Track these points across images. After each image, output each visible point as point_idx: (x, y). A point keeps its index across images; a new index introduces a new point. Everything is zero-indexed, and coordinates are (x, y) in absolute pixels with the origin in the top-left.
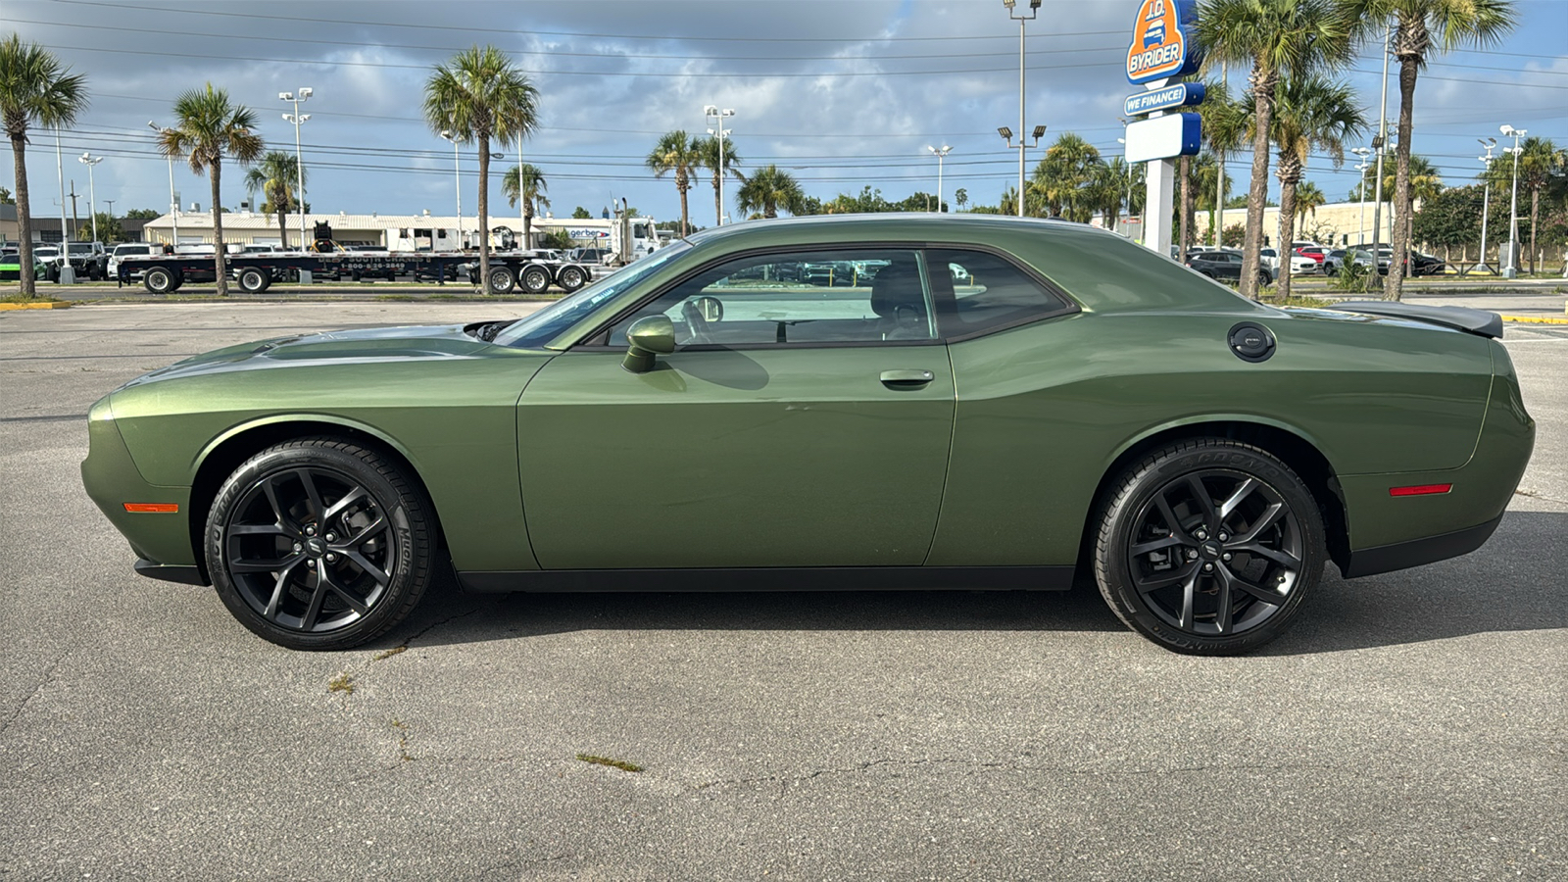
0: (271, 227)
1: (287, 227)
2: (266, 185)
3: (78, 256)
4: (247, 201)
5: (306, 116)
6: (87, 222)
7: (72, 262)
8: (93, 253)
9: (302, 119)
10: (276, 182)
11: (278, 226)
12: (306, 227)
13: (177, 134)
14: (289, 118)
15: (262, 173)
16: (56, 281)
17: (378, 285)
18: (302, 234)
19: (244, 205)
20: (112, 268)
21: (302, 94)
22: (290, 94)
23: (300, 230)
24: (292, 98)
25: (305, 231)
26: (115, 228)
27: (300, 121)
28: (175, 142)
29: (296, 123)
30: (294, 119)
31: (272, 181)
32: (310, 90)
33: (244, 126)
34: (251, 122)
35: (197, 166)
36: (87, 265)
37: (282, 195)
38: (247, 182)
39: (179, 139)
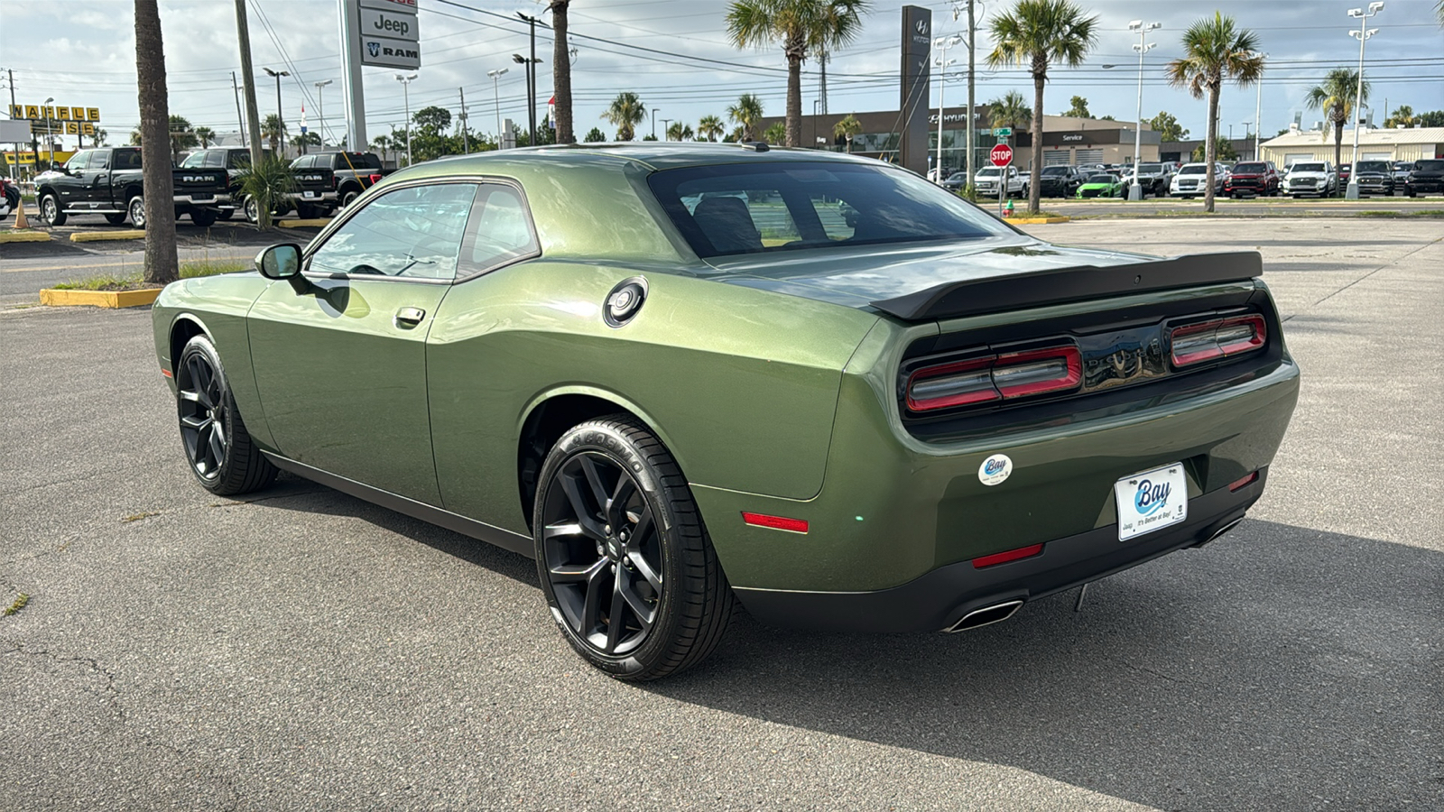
0: (1326, 143)
1: (1343, 142)
2: (1326, 101)
3: (1148, 176)
4: (1365, 118)
5: (1373, 31)
6: (1201, 144)
7: (1140, 181)
8: (1162, 173)
9: (1368, 34)
10: (1336, 100)
11: (1334, 142)
12: (1359, 143)
13: (1183, 62)
14: (1355, 34)
15: (1324, 91)
16: (1126, 198)
17: (1428, 200)
18: (1355, 149)
19: (1362, 122)
20: (1175, 187)
21: (1372, 9)
22: (1359, 10)
23: (1352, 146)
24: (1361, 14)
25: (1357, 147)
26: (1224, 149)
27: (1365, 36)
28: (1181, 69)
29: (1362, 39)
30: (1360, 34)
31: (1332, 98)
32: (1381, 4)
33: (1245, 49)
34: (1252, 45)
35: (1198, 91)
36: (1154, 183)
37: (1341, 112)
38: (1308, 101)
39: (1184, 68)
